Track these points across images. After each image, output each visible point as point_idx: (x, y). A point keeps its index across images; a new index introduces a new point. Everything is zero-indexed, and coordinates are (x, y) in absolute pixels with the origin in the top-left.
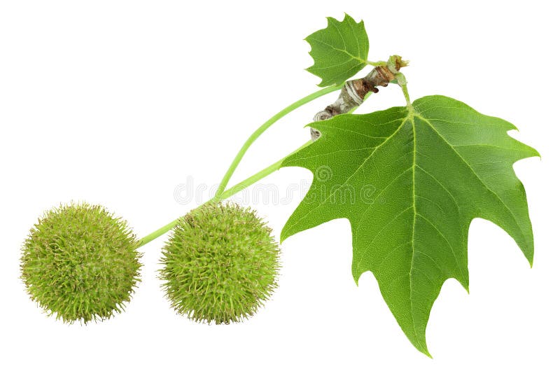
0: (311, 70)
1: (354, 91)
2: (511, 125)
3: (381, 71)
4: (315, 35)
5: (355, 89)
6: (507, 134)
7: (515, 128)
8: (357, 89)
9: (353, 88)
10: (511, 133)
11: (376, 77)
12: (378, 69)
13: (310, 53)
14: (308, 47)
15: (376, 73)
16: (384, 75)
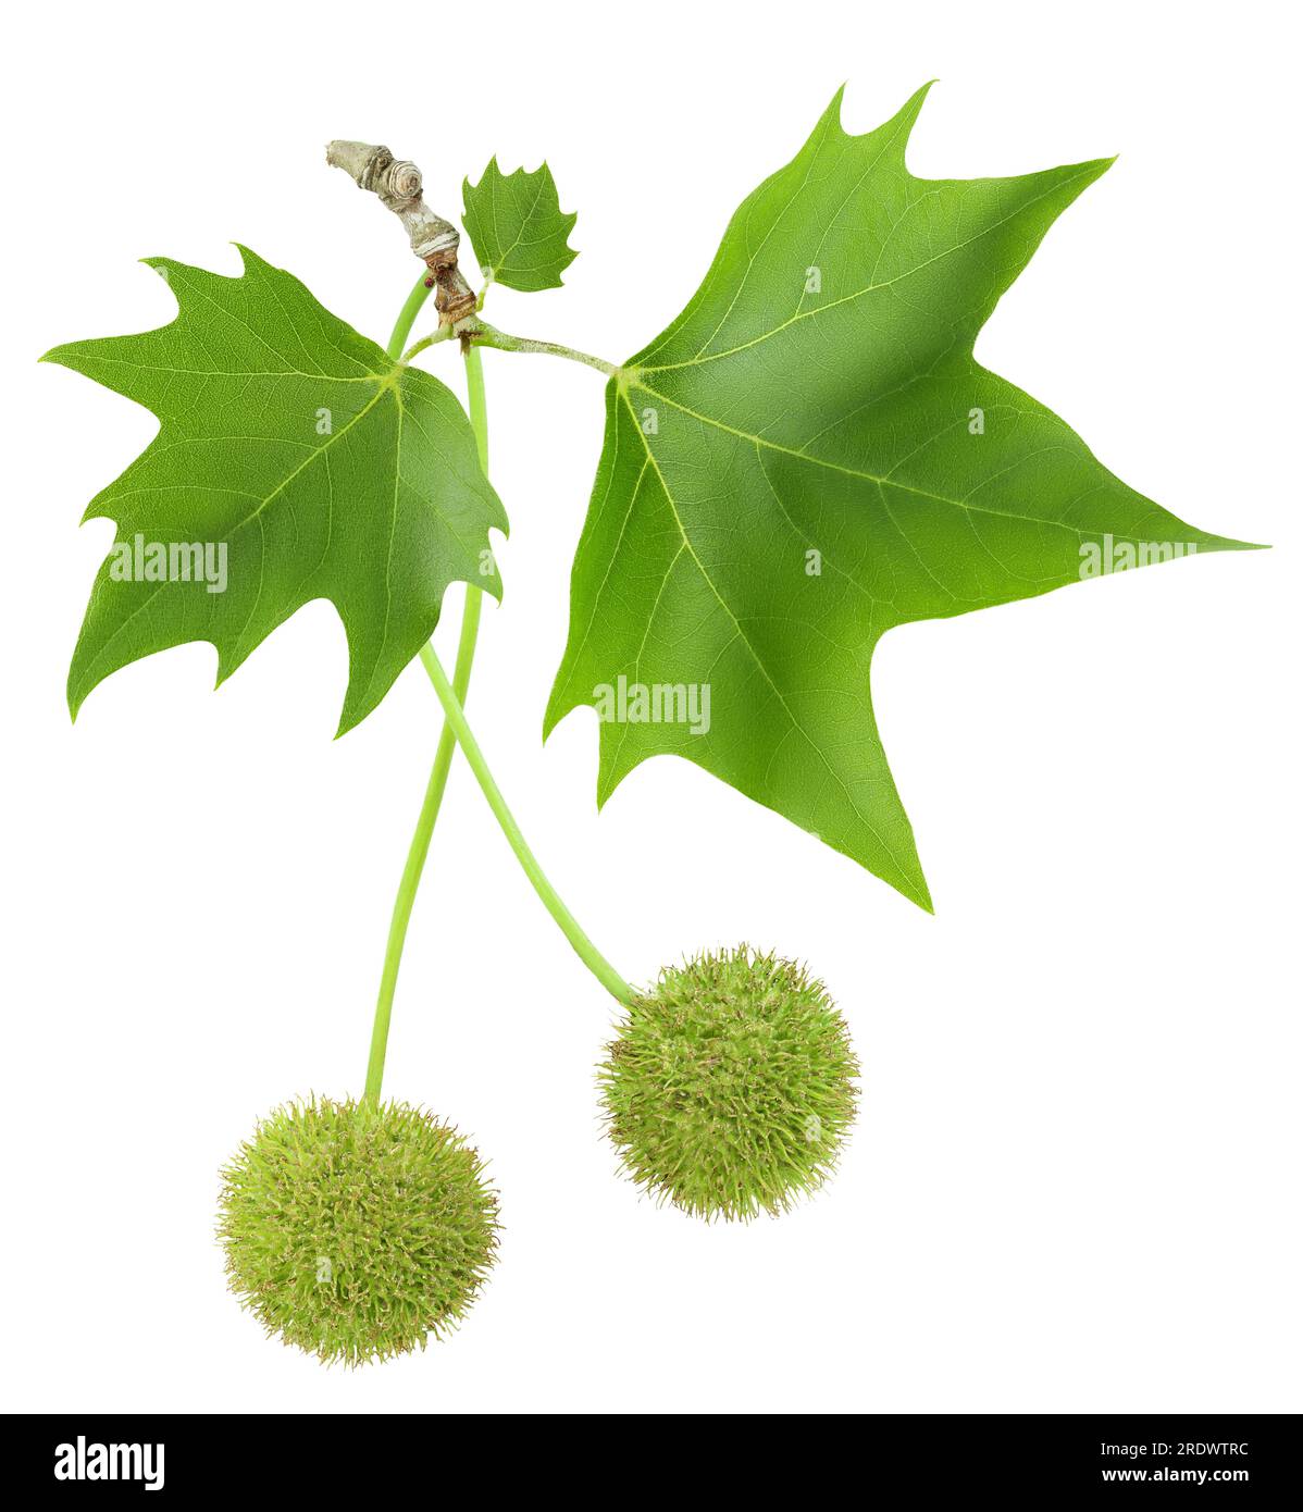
0: (493, 167)
1: (443, 247)
2: (507, 525)
3: (467, 302)
4: (550, 183)
5: (446, 249)
6: (487, 531)
7: (506, 532)
8: (446, 253)
9: (449, 245)
10: (494, 534)
11: (458, 292)
12: (472, 297)
13: (521, 170)
14: (531, 168)
15: (465, 292)
16: (457, 307)
